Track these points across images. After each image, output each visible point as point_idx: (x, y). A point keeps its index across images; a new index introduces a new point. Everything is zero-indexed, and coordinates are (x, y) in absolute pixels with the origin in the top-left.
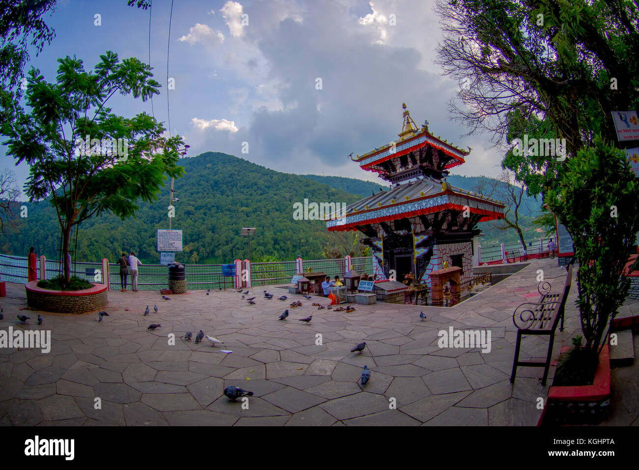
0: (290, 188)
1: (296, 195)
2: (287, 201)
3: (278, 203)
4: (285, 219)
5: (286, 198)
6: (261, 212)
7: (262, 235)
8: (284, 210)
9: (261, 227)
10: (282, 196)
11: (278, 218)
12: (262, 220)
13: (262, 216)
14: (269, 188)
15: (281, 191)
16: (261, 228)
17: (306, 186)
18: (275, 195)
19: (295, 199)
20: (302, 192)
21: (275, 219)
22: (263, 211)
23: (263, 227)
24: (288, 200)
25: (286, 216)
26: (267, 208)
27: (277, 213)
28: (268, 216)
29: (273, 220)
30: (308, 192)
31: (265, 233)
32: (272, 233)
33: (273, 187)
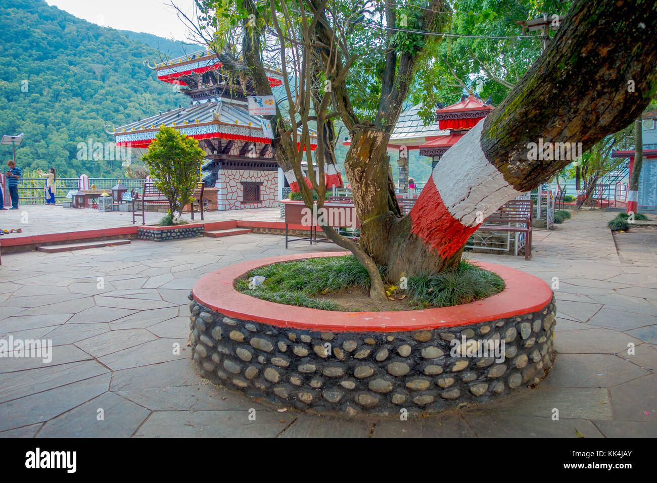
0: (104, 55)
1: (116, 71)
2: (96, 79)
3: (78, 81)
4: (93, 114)
5: (94, 73)
6: (42, 94)
7: (43, 139)
8: (91, 96)
9: (41, 122)
10: (87, 68)
11: (78, 110)
12: (41, 110)
13: (43, 102)
14: (57, 47)
15: (83, 58)
16: (42, 126)
17: (135, 55)
18: (71, 63)
19: (112, 78)
20: (128, 65)
21: (72, 111)
22: (45, 93)
23: (46, 125)
24: (99, 77)
25: (94, 107)
26: (54, 87)
27: (77, 101)
28: (57, 105)
29: (67, 112)
30: (140, 67)
31: (50, 136)
32: (66, 137)
33: (66, 48)
